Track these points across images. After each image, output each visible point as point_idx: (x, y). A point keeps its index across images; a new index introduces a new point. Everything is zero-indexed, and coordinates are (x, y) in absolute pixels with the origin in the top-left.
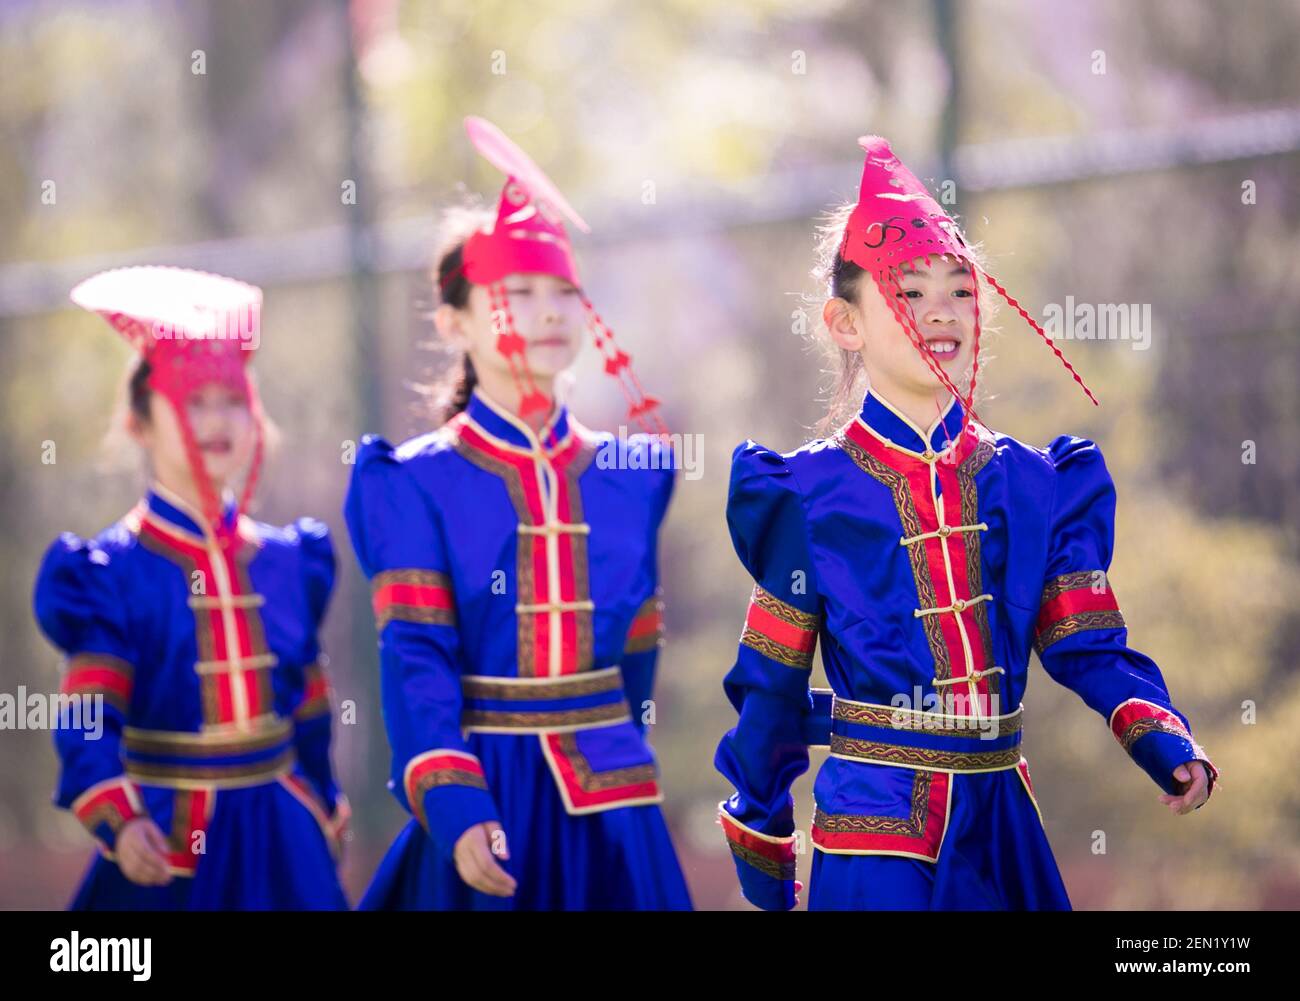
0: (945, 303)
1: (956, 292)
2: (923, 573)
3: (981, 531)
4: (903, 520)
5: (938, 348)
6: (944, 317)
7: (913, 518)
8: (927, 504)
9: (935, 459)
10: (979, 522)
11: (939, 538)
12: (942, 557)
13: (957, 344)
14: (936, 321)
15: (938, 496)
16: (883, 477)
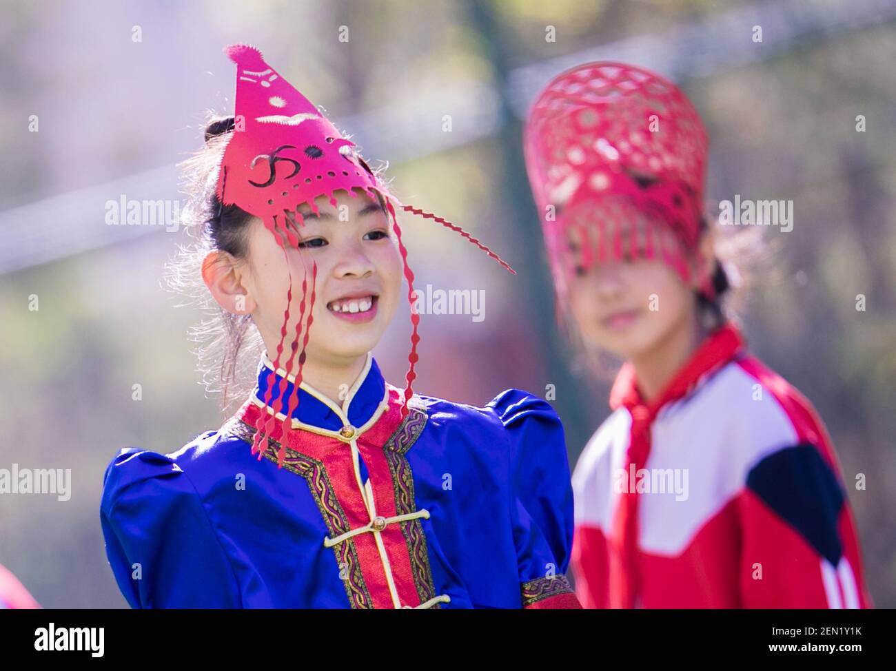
0: (358, 251)
1: (369, 234)
2: (356, 579)
3: (422, 519)
4: (326, 516)
5: (353, 307)
6: (358, 268)
7: (337, 512)
8: (353, 493)
9: (356, 437)
10: (418, 509)
11: (372, 533)
12: (378, 557)
13: (374, 299)
14: (348, 274)
15: (364, 482)
16: (294, 466)
